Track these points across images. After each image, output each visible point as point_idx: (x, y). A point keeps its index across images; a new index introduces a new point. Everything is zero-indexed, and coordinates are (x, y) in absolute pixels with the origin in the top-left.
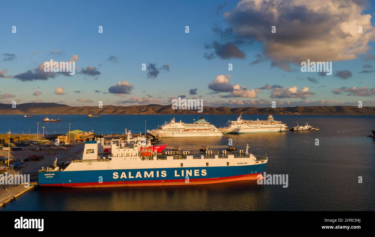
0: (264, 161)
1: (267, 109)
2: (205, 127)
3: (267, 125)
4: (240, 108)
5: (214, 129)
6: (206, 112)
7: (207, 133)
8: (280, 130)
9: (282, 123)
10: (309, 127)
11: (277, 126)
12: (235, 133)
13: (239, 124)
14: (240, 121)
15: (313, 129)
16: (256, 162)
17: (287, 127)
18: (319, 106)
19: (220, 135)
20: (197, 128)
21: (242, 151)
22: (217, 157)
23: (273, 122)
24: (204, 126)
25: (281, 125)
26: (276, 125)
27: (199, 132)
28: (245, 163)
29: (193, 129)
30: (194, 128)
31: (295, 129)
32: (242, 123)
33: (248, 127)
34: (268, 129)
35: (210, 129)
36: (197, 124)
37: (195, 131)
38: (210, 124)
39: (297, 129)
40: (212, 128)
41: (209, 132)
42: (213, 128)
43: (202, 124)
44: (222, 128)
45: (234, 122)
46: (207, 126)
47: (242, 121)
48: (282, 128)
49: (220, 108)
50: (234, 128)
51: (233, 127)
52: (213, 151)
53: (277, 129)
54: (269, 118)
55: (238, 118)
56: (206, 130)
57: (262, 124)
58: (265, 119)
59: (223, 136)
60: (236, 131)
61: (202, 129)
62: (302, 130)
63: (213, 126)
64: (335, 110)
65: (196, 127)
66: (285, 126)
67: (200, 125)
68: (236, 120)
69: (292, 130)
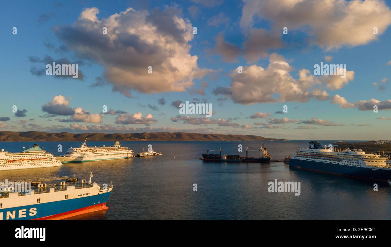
0: (109, 190)
1: (114, 136)
2: (39, 157)
3: (114, 152)
4: (84, 134)
5: (52, 158)
6: (42, 138)
7: (41, 164)
8: (126, 157)
9: (128, 149)
10: (154, 152)
11: (123, 153)
12: (78, 162)
13: (82, 151)
14: (84, 148)
15: (157, 155)
16: (100, 192)
17: (133, 153)
18: (163, 133)
19: (59, 164)
20: (28, 158)
21: (84, 181)
22: (52, 190)
23: (120, 148)
24: (38, 155)
25: (128, 151)
26: (123, 151)
27: (29, 163)
28: (87, 194)
30: (23, 157)
31: (141, 155)
32: (87, 150)
33: (92, 154)
34: (114, 156)
35: (46, 158)
36: (28, 152)
37: (25, 162)
38: (46, 152)
39: (143, 154)
40: (48, 157)
41: (45, 162)
42: (50, 157)
43: (36, 152)
44: (61, 157)
45: (77, 149)
46: (41, 155)
47: (86, 148)
48: (128, 155)
49: (60, 134)
50: (77, 156)
51: (75, 155)
52: (47, 184)
53: (123, 155)
54: (116, 144)
55: (82, 145)
56: (40, 159)
57: (109, 150)
58: (112, 145)
59: (63, 166)
60: (79, 159)
61: (34, 159)
62: (148, 156)
63: (51, 154)
64: (175, 136)
65: (25, 157)
66: (132, 153)
68: (80, 147)
69: (138, 156)
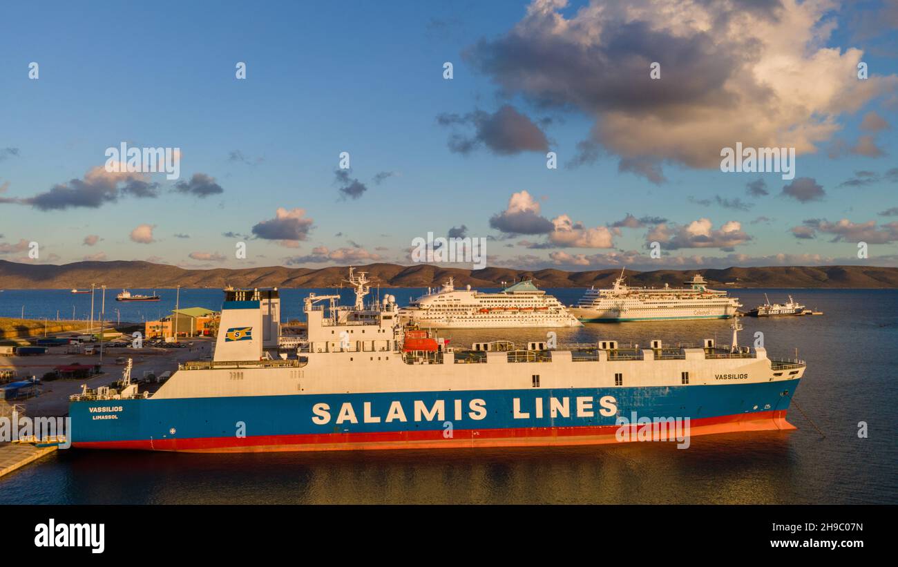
1: (657, 275)
2: (534, 303)
3: (690, 300)
5: (558, 309)
7: (538, 319)
8: (722, 314)
9: (728, 296)
10: (797, 307)
11: (715, 304)
12: (610, 320)
13: (617, 296)
14: (620, 288)
15: (807, 313)
17: (741, 306)
19: (574, 323)
20: (513, 305)
23: (707, 293)
24: (531, 300)
25: (727, 299)
26: (713, 300)
27: (517, 315)
29: (501, 308)
30: (505, 304)
31: (761, 311)
32: (628, 295)
33: (641, 305)
34: (693, 310)
35: (546, 308)
36: (512, 293)
37: (508, 313)
38: (545, 294)
39: (767, 311)
40: (551, 305)
41: (545, 315)
42: (554, 305)
43: (526, 294)
44: (573, 307)
45: (606, 291)
46: (538, 299)
47: (625, 290)
48: (729, 309)
50: (607, 307)
51: (604, 304)
53: (716, 309)
54: (695, 281)
55: (615, 282)
56: (536, 309)
57: (678, 297)
58: (685, 284)
59: (582, 327)
60: (613, 315)
61: (525, 309)
62: (780, 315)
63: (555, 299)
65: (509, 303)
66: (737, 304)
67: (520, 296)
68: (612, 287)
69: (753, 315)
